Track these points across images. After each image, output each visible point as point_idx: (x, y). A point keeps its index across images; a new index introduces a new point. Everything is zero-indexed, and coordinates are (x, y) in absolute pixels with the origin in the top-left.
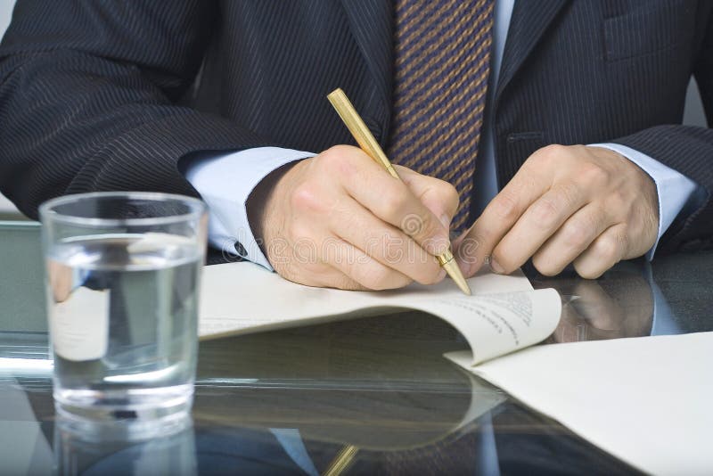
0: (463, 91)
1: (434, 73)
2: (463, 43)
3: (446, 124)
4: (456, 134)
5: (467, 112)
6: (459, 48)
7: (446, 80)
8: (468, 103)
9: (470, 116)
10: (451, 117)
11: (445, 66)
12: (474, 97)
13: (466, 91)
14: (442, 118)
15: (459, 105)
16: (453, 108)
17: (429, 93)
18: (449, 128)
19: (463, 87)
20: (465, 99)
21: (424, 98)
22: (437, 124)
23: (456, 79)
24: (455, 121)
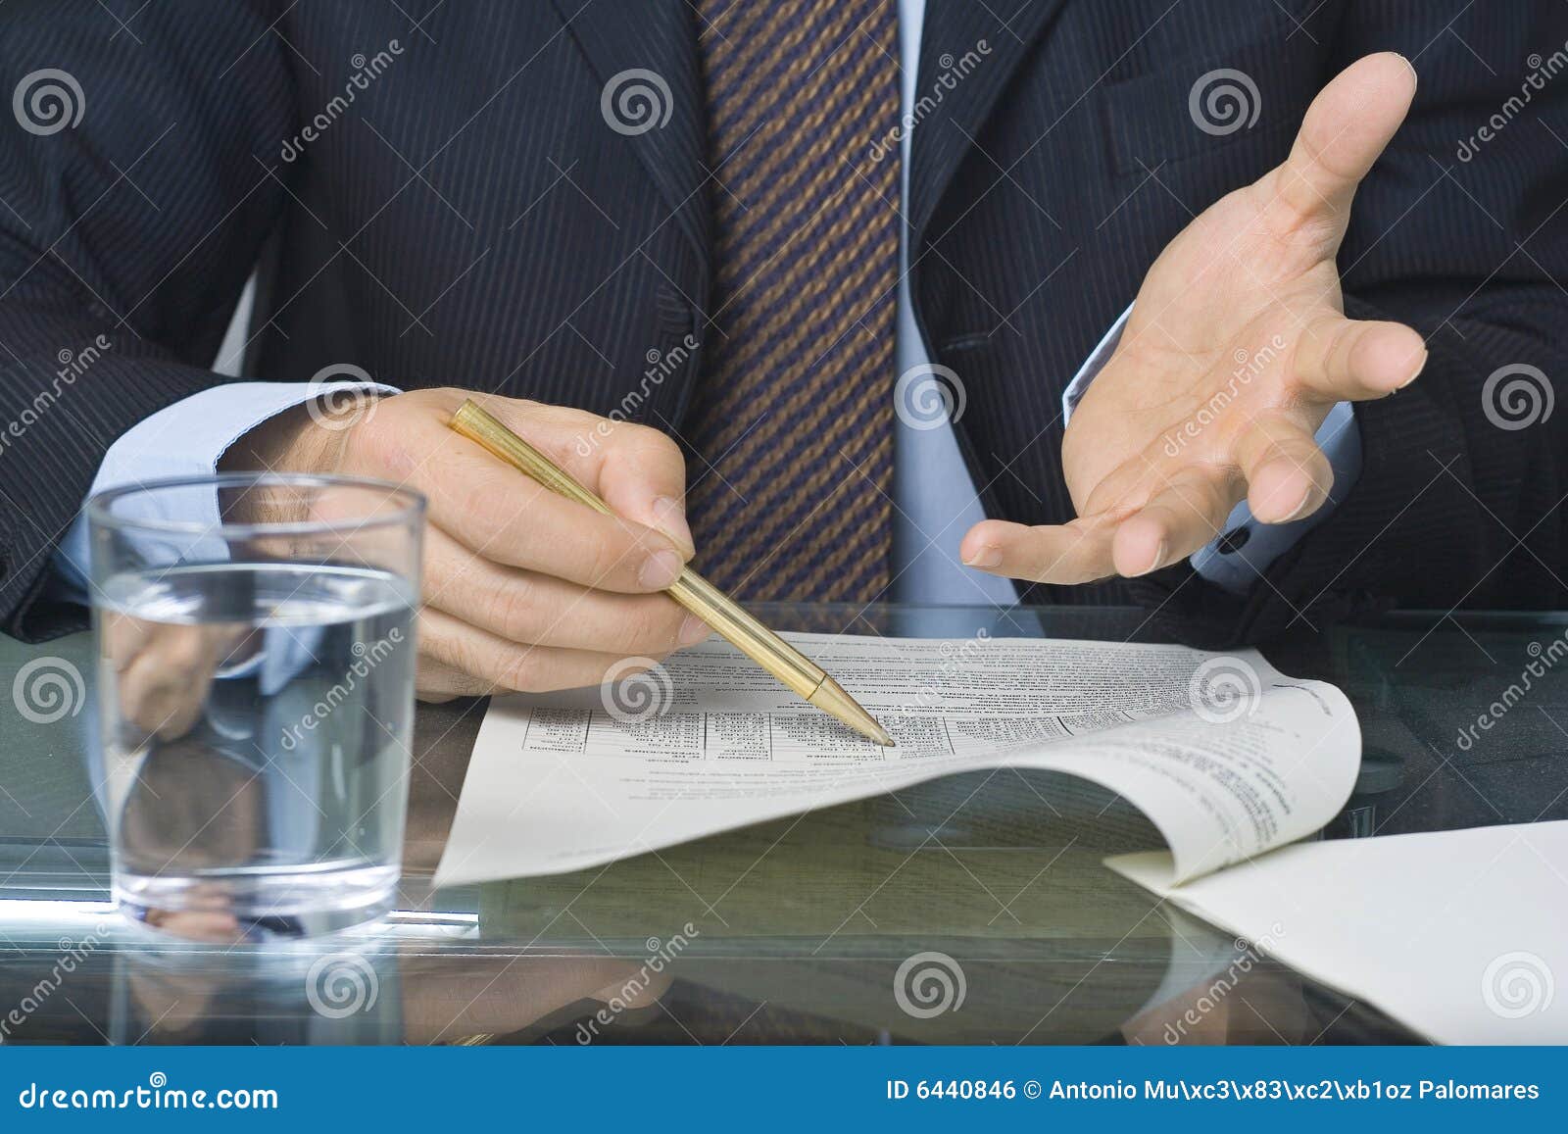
0: (850, 212)
1: (783, 180)
2: (838, 111)
3: (821, 286)
4: (845, 305)
5: (862, 257)
6: (828, 122)
7: (810, 192)
8: (864, 238)
9: (870, 265)
10: (830, 271)
11: (804, 164)
12: (873, 223)
13: (857, 212)
14: (810, 275)
15: (844, 242)
16: (832, 252)
17: (777, 224)
18: (828, 293)
19: (848, 204)
20: (855, 230)
21: (768, 236)
22: (807, 315)
23: (831, 188)
24: (839, 278)
